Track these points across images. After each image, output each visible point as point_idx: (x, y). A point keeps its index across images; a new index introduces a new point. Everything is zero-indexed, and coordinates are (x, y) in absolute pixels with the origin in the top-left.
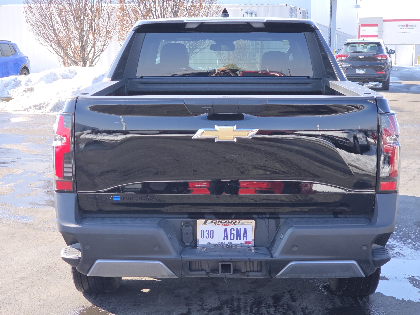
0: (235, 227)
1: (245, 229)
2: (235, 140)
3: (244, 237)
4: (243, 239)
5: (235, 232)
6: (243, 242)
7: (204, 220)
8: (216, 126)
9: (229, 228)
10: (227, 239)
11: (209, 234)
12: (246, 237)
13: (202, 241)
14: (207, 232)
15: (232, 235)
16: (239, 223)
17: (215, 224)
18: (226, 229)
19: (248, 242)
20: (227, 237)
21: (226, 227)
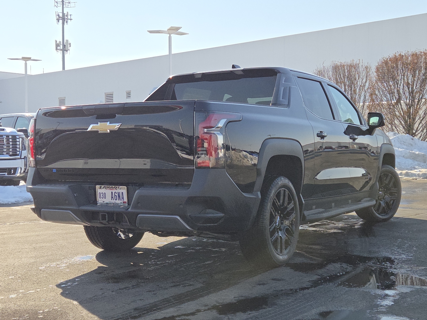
0: (117, 191)
1: (122, 193)
2: (109, 131)
3: (122, 198)
4: (122, 200)
6: (122, 202)
7: (99, 186)
8: (99, 122)
9: (114, 191)
10: (113, 200)
11: (104, 195)
13: (100, 200)
14: (102, 194)
15: (116, 196)
16: (118, 188)
17: (106, 189)
18: (112, 192)
19: (125, 202)
20: (113, 198)
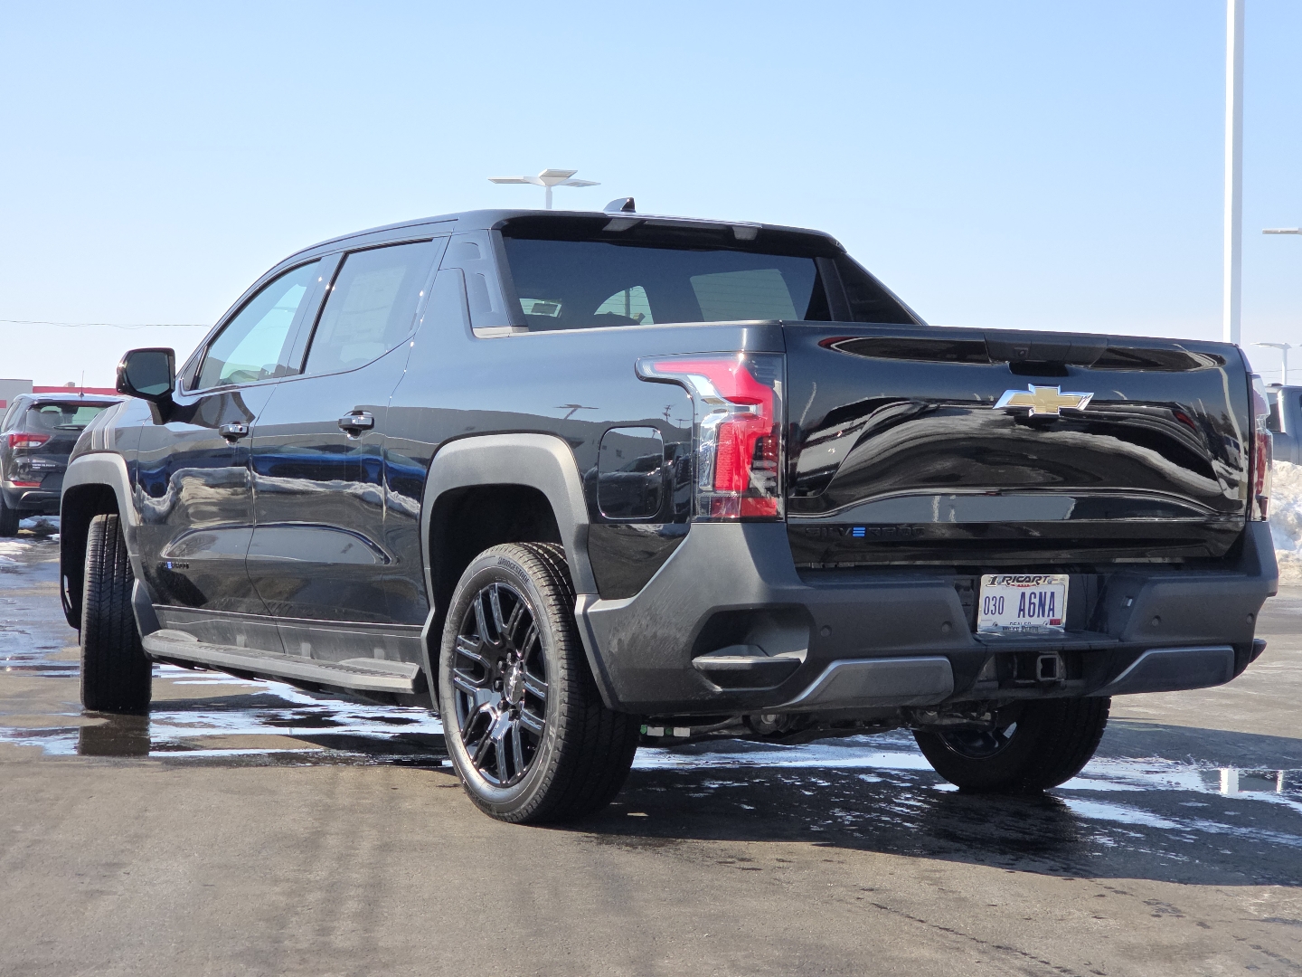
0: (1037, 590)
1: (1053, 594)
2: (1058, 412)
3: (1050, 609)
4: (1049, 616)
5: (1036, 601)
6: (1049, 620)
7: (992, 576)
8: (1029, 385)
9: (1028, 591)
10: (1024, 616)
11: (997, 605)
12: (1053, 610)
13: (985, 621)
14: (994, 602)
15: (1032, 606)
16: (1044, 581)
17: (1008, 584)
18: (1024, 594)
19: (1055, 620)
20: (1023, 610)
21: (1023, 590)
